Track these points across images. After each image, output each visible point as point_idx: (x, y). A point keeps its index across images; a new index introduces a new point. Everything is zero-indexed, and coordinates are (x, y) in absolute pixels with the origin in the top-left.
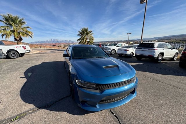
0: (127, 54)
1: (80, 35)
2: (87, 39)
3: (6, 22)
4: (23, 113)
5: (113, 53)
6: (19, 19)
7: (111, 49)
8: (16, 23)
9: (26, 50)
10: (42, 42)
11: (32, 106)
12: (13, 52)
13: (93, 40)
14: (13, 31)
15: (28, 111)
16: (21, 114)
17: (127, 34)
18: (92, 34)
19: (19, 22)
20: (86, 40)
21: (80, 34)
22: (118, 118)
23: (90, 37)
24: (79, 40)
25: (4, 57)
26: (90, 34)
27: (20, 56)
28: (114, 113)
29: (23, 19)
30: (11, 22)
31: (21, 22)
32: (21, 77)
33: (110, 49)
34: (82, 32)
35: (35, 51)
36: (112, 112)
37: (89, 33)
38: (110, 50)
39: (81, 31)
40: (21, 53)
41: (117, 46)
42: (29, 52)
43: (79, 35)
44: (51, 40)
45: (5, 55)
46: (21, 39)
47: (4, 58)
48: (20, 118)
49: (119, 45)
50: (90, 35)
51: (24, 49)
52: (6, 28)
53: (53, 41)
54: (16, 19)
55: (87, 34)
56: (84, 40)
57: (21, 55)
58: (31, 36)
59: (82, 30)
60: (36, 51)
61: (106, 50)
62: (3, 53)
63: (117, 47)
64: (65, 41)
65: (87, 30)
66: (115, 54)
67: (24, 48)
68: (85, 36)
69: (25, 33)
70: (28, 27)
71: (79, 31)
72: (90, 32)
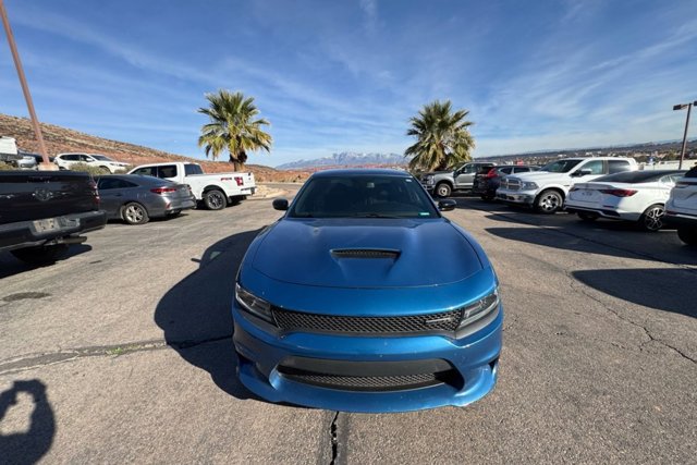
0: (619, 211)
1: (416, 133)
2: (443, 148)
3: (216, 113)
4: (134, 345)
5: (546, 204)
6: (242, 102)
7: (536, 187)
8: (236, 113)
9: (242, 187)
10: (308, 162)
11: (159, 333)
12: (214, 192)
13: (466, 148)
14: (227, 138)
15: (144, 343)
16: (129, 345)
17: (677, 108)
18: (468, 124)
19: (242, 108)
20: (439, 152)
21: (416, 129)
22: (335, 456)
23: (457, 136)
24: (412, 150)
25: (192, 204)
26: (458, 124)
27: (229, 205)
28: (338, 432)
29: (250, 101)
30: (225, 113)
31: (248, 110)
32: (193, 260)
33: (530, 185)
34: (426, 119)
35: (273, 190)
36: (334, 428)
37: (454, 122)
38: (533, 193)
39: (421, 118)
40: (231, 197)
41: (573, 171)
42: (249, 192)
43: (412, 133)
44: (335, 155)
45: (194, 200)
46: (242, 157)
47: (192, 208)
48: (120, 354)
49: (585, 166)
50: (457, 129)
51: (239, 184)
52: (215, 128)
53: (340, 160)
54: (237, 100)
55: (444, 126)
56: (431, 152)
57: (230, 201)
58: (267, 148)
59: (424, 112)
60: (276, 190)
61: (516, 188)
62: (192, 195)
63: (574, 175)
64: (378, 155)
65: (442, 112)
66: (559, 209)
67: (239, 181)
68: (435, 136)
69: (253, 140)
70: (261, 122)
71: (415, 119)
72: (458, 117)
